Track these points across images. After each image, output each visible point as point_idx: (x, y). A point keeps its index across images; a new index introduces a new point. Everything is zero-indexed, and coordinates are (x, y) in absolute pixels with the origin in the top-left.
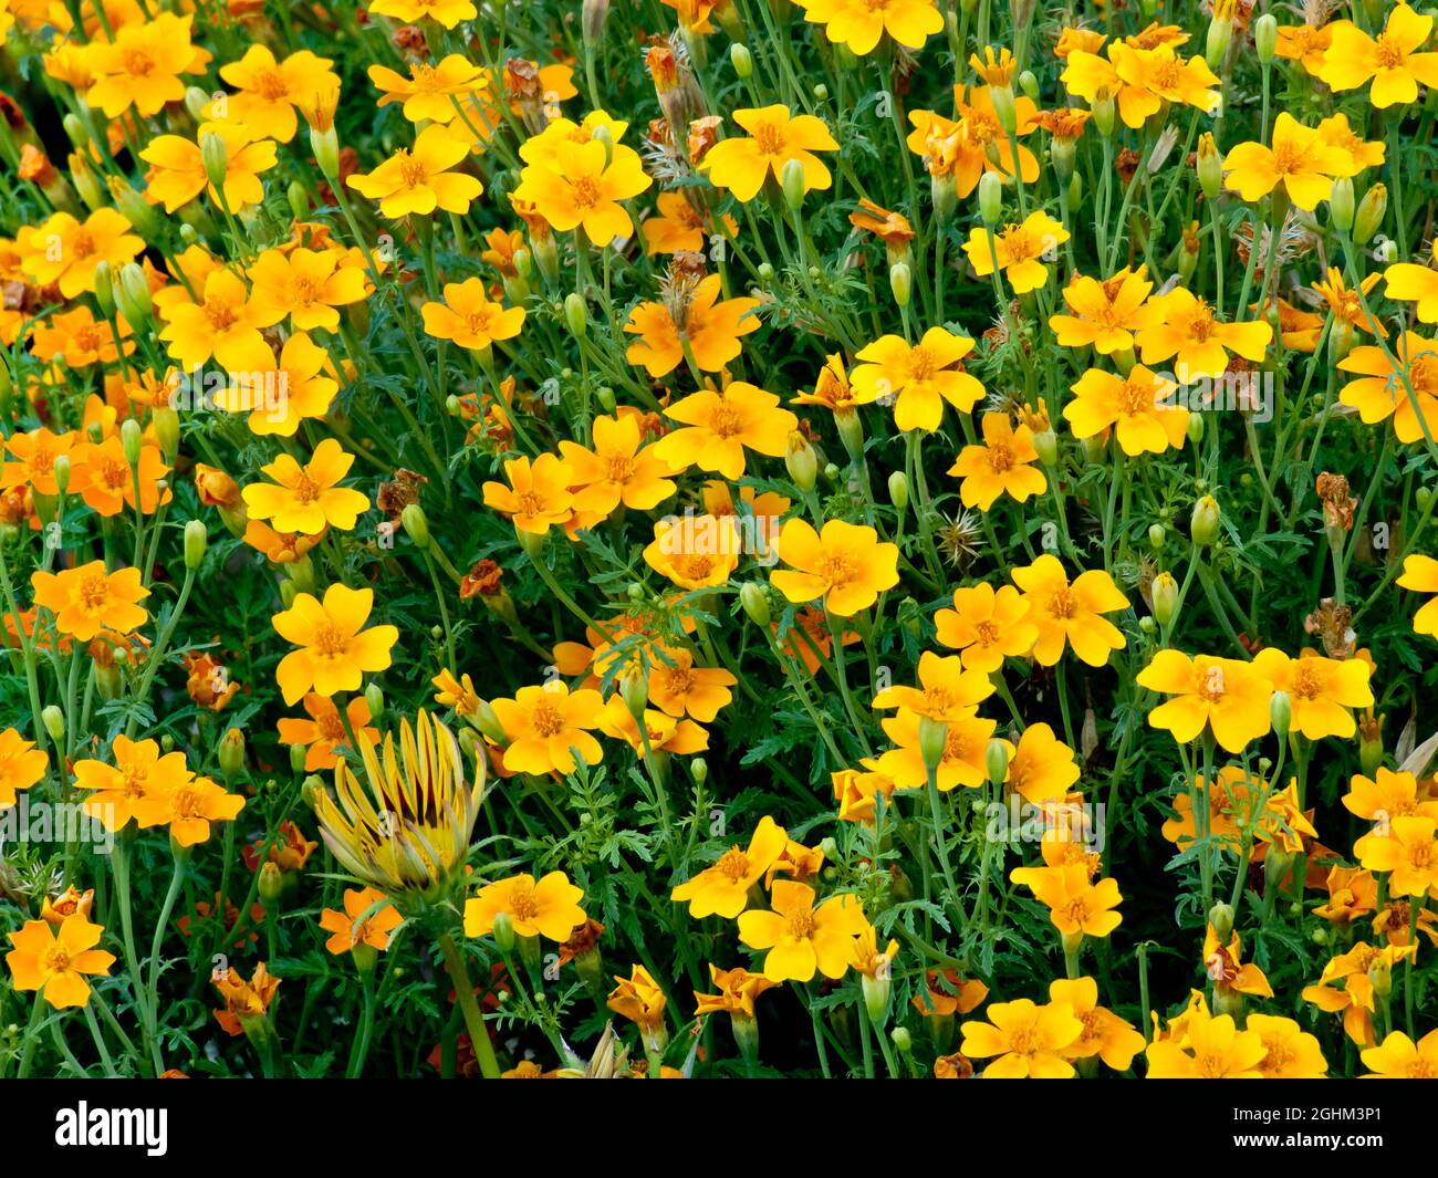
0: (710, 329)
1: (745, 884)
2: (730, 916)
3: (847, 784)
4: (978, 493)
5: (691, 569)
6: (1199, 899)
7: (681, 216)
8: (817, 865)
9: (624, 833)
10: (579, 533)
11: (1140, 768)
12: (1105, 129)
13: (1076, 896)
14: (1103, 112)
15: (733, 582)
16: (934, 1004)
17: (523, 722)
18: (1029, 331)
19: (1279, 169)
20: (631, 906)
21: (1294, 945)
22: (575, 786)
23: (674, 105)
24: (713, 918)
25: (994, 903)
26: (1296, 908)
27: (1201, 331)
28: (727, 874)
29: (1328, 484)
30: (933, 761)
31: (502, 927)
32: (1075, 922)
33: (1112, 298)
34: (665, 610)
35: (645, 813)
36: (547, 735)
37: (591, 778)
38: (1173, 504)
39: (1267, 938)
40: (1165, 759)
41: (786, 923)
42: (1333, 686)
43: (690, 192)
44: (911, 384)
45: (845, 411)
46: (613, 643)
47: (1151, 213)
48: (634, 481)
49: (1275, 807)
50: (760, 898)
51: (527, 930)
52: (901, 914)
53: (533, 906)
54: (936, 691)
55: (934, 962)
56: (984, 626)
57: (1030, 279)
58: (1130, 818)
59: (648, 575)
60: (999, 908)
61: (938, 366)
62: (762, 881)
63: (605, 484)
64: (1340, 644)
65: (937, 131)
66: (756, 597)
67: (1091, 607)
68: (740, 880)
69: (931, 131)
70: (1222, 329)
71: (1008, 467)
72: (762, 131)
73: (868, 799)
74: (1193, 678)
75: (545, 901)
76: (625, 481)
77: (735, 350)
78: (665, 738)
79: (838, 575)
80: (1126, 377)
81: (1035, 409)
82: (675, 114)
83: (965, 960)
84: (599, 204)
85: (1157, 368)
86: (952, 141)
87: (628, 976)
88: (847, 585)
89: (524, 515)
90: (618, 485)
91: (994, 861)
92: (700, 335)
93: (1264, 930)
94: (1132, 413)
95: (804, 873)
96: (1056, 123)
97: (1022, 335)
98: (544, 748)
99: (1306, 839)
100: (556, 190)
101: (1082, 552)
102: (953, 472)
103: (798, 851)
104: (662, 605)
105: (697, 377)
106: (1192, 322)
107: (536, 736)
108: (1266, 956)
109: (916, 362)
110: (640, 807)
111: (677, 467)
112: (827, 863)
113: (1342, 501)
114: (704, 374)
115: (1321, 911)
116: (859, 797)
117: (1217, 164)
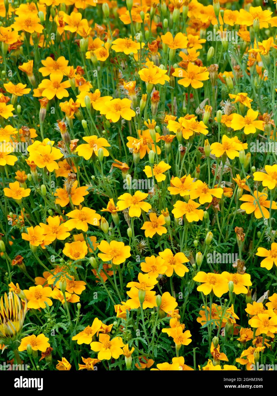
0: (76, 194)
1: (91, 336)
2: (88, 344)
3: (118, 308)
4: (149, 234)
5: (75, 255)
6: (208, 337)
7: (64, 167)
8: (110, 330)
9: (59, 324)
10: (45, 246)
11: (188, 305)
12: (179, 140)
13: (180, 335)
14: (179, 135)
15: (86, 258)
16: (141, 365)
17: (31, 296)
18: (161, 192)
19: (224, 149)
20: (60, 343)
21: (232, 348)
22: (46, 311)
23: (65, 137)
24: (84, 344)
25: (155, 339)
26: (232, 339)
27: (205, 191)
28: (86, 333)
29: (238, 229)
30: (142, 301)
31: (29, 348)
32: (180, 342)
33: (183, 182)
34: (69, 265)
35: (64, 318)
36: (38, 299)
37: (50, 309)
38: (199, 236)
39: (225, 346)
40: (194, 303)
41: (103, 345)
42: (241, 281)
43: (68, 160)
44: (133, 205)
45: (114, 213)
46: (54, 275)
47: (189, 162)
48: (59, 233)
49: (228, 312)
50: (96, 339)
51: (35, 349)
52: (134, 341)
53: (36, 343)
54: (143, 283)
55: (140, 354)
56: (153, 267)
57: (161, 178)
58: (188, 317)
59: (63, 257)
60: (157, 340)
61: (139, 200)
62: (96, 334)
63: (52, 233)
64: (242, 271)
65: (135, 141)
66: (94, 261)
67: (180, 262)
68: (90, 334)
69: (133, 141)
70: (210, 190)
71: (157, 227)
72: (91, 142)
73: (124, 312)
74: (208, 279)
75: (39, 341)
76: (57, 233)
77: (82, 200)
78: (69, 299)
79: (115, 254)
80: (187, 202)
81: (165, 211)
82: (65, 139)
83: (148, 354)
84: (50, 161)
85: (195, 200)
86: (139, 144)
87: (61, 360)
88: (117, 257)
89: (32, 241)
90: (55, 234)
91: (157, 327)
92: (73, 196)
93: (225, 344)
94: (189, 212)
95: (107, 332)
96: (166, 139)
97: (159, 193)
98: (37, 302)
99: (237, 320)
100: (39, 158)
101: (176, 248)
102: (142, 228)
103: (105, 326)
104: (68, 264)
105: (73, 207)
106: (203, 188)
107: (35, 299)
108: (226, 351)
109: (134, 199)
110: (63, 317)
111: (71, 228)
112: (113, 329)
113: (241, 234)
114: (75, 206)
115: (239, 339)
116: (121, 311)
117: (209, 147)
